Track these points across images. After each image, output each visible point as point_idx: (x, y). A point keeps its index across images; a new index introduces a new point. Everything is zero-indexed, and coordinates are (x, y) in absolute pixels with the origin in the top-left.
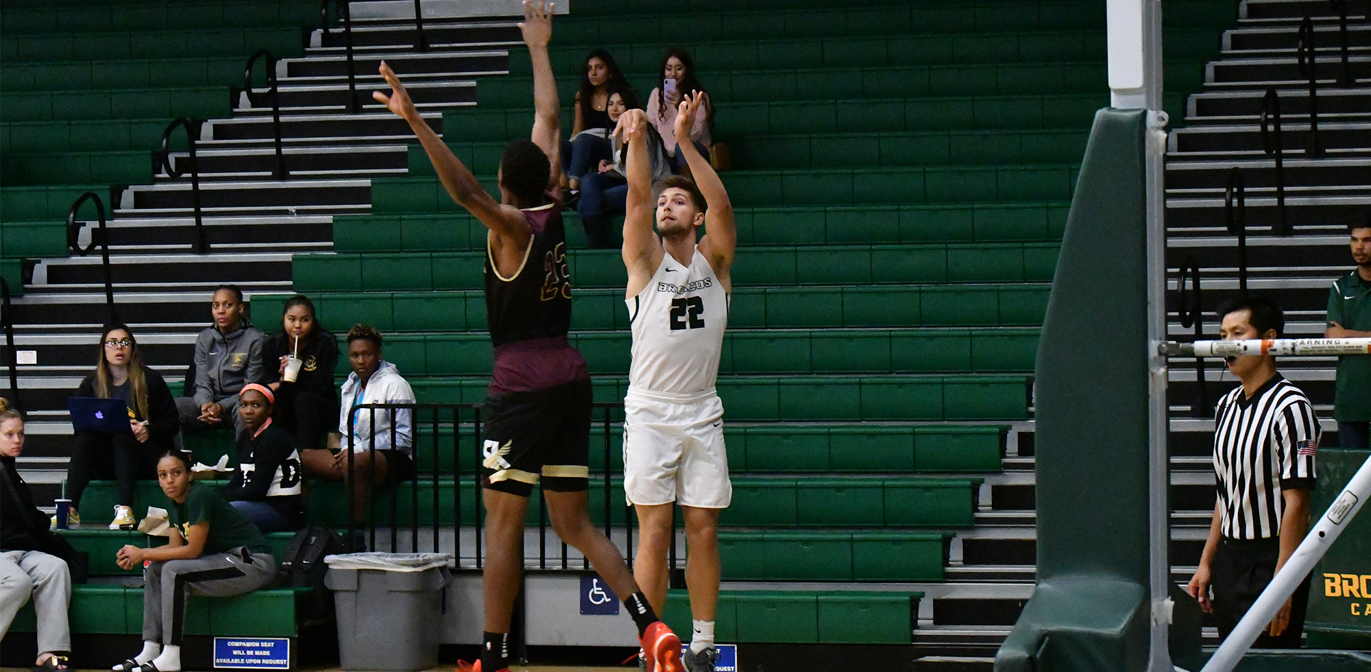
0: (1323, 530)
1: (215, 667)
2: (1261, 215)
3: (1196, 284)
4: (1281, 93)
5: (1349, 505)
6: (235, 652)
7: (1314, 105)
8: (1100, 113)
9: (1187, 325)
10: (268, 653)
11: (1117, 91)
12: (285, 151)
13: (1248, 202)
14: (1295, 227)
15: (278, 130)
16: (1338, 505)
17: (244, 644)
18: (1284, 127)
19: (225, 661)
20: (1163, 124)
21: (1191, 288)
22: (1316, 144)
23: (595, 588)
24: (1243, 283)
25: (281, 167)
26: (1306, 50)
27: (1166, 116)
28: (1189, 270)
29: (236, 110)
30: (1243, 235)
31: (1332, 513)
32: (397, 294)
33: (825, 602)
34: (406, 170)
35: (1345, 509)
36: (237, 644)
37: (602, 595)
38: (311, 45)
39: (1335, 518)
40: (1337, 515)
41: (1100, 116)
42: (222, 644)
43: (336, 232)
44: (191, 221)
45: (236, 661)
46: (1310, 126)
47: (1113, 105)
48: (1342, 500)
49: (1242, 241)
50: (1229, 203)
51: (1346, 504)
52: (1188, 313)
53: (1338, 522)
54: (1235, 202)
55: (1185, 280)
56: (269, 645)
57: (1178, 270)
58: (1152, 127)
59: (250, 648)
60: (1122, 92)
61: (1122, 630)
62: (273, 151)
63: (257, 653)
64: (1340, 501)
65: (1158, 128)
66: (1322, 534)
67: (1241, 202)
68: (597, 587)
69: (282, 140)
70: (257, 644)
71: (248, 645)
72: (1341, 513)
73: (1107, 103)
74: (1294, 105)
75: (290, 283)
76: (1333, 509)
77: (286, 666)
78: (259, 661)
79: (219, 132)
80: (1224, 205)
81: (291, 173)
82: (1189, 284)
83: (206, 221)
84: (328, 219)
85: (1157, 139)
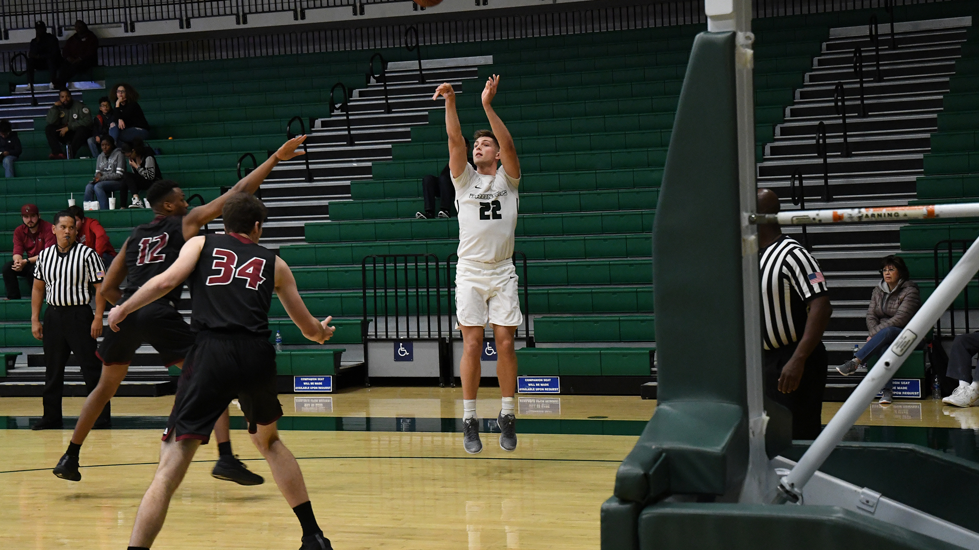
0: (888, 360)
1: (295, 391)
2: (835, 147)
3: (801, 183)
4: (845, 87)
5: (909, 341)
6: (305, 384)
7: (862, 91)
8: (699, 36)
9: (796, 204)
10: (321, 383)
11: (712, 17)
12: (352, 132)
13: (828, 141)
14: (853, 153)
15: (348, 123)
16: (900, 341)
17: (309, 379)
18: (846, 103)
19: (300, 388)
20: (750, 42)
21: (798, 185)
22: (864, 111)
23: (488, 347)
24: (826, 182)
25: (351, 140)
26: (858, 64)
27: (752, 35)
28: (797, 176)
29: (333, 114)
30: (825, 158)
31: (895, 347)
32: (399, 199)
33: (605, 354)
34: (410, 140)
35: (907, 344)
36: (306, 379)
37: (492, 351)
38: (371, 82)
39: (898, 351)
40: (899, 349)
41: (698, 39)
42: (298, 380)
43: (373, 170)
44: (304, 167)
45: (305, 388)
46: (860, 102)
47: (709, 29)
48: (904, 336)
49: (825, 161)
50: (818, 142)
51: (907, 340)
52: (796, 198)
53: (901, 354)
54: (821, 141)
55: (794, 181)
56: (322, 379)
57: (790, 176)
58: (742, 46)
59: (313, 381)
60: (716, 18)
61: (724, 448)
62: (346, 133)
63: (316, 384)
64: (901, 337)
65: (747, 46)
66: (887, 364)
67: (824, 141)
68: (489, 346)
69: (351, 127)
70: (316, 379)
71: (311, 379)
72: (902, 347)
73: (704, 27)
74: (852, 92)
75: (350, 195)
76: (896, 344)
77: (330, 390)
78: (317, 388)
79: (324, 124)
80: (815, 143)
81: (356, 142)
82: (797, 183)
83: (311, 167)
84: (370, 164)
85: (745, 54)
